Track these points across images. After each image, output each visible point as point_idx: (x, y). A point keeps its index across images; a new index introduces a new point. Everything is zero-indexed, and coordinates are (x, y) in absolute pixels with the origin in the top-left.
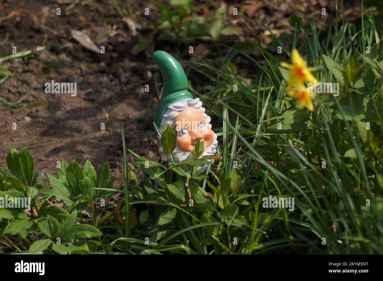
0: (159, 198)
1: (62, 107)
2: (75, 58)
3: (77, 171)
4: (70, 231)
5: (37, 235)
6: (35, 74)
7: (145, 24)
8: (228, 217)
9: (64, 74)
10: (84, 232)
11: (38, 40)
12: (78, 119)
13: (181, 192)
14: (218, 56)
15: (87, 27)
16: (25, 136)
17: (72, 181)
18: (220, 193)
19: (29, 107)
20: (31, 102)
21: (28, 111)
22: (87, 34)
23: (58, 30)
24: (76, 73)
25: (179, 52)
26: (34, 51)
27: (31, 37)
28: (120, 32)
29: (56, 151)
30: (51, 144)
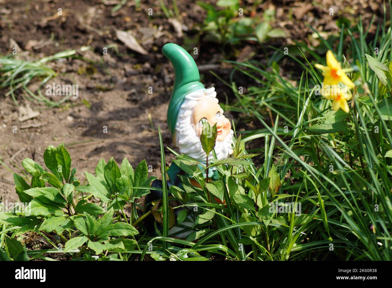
0: (197, 197)
1: (105, 107)
2: (120, 59)
3: (115, 169)
4: (107, 229)
5: (75, 233)
6: (79, 74)
7: (191, 25)
8: (266, 217)
9: (108, 74)
10: (120, 230)
11: (83, 40)
12: (121, 120)
13: (220, 192)
14: (264, 58)
15: (133, 28)
16: (67, 136)
17: (110, 180)
18: (258, 193)
19: (72, 107)
20: (73, 102)
21: (70, 111)
22: (132, 35)
23: (104, 31)
24: (120, 74)
25: (224, 53)
26: (79, 51)
27: (76, 38)
28: (166, 33)
29: (97, 151)
30: (93, 144)
